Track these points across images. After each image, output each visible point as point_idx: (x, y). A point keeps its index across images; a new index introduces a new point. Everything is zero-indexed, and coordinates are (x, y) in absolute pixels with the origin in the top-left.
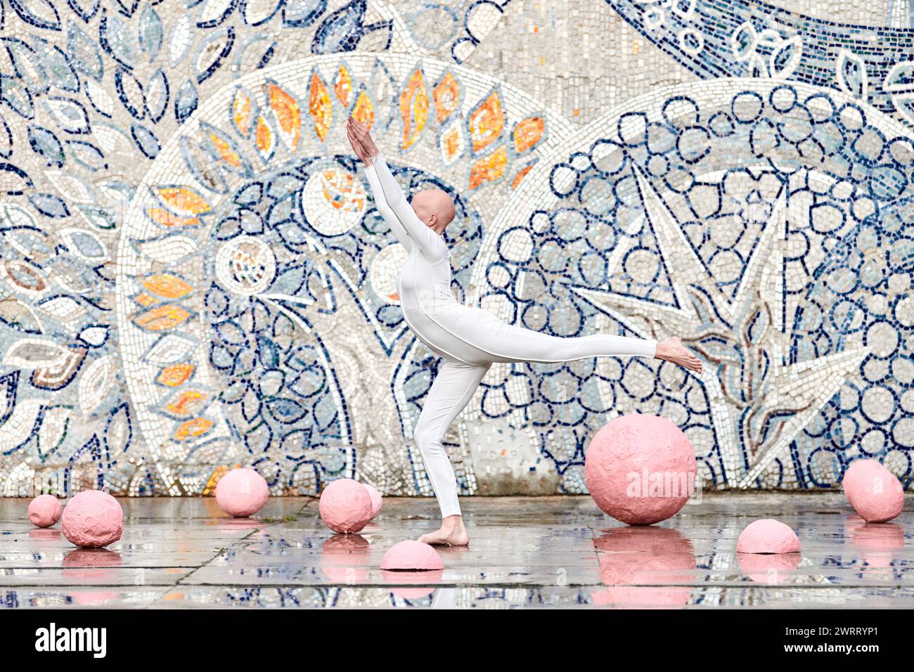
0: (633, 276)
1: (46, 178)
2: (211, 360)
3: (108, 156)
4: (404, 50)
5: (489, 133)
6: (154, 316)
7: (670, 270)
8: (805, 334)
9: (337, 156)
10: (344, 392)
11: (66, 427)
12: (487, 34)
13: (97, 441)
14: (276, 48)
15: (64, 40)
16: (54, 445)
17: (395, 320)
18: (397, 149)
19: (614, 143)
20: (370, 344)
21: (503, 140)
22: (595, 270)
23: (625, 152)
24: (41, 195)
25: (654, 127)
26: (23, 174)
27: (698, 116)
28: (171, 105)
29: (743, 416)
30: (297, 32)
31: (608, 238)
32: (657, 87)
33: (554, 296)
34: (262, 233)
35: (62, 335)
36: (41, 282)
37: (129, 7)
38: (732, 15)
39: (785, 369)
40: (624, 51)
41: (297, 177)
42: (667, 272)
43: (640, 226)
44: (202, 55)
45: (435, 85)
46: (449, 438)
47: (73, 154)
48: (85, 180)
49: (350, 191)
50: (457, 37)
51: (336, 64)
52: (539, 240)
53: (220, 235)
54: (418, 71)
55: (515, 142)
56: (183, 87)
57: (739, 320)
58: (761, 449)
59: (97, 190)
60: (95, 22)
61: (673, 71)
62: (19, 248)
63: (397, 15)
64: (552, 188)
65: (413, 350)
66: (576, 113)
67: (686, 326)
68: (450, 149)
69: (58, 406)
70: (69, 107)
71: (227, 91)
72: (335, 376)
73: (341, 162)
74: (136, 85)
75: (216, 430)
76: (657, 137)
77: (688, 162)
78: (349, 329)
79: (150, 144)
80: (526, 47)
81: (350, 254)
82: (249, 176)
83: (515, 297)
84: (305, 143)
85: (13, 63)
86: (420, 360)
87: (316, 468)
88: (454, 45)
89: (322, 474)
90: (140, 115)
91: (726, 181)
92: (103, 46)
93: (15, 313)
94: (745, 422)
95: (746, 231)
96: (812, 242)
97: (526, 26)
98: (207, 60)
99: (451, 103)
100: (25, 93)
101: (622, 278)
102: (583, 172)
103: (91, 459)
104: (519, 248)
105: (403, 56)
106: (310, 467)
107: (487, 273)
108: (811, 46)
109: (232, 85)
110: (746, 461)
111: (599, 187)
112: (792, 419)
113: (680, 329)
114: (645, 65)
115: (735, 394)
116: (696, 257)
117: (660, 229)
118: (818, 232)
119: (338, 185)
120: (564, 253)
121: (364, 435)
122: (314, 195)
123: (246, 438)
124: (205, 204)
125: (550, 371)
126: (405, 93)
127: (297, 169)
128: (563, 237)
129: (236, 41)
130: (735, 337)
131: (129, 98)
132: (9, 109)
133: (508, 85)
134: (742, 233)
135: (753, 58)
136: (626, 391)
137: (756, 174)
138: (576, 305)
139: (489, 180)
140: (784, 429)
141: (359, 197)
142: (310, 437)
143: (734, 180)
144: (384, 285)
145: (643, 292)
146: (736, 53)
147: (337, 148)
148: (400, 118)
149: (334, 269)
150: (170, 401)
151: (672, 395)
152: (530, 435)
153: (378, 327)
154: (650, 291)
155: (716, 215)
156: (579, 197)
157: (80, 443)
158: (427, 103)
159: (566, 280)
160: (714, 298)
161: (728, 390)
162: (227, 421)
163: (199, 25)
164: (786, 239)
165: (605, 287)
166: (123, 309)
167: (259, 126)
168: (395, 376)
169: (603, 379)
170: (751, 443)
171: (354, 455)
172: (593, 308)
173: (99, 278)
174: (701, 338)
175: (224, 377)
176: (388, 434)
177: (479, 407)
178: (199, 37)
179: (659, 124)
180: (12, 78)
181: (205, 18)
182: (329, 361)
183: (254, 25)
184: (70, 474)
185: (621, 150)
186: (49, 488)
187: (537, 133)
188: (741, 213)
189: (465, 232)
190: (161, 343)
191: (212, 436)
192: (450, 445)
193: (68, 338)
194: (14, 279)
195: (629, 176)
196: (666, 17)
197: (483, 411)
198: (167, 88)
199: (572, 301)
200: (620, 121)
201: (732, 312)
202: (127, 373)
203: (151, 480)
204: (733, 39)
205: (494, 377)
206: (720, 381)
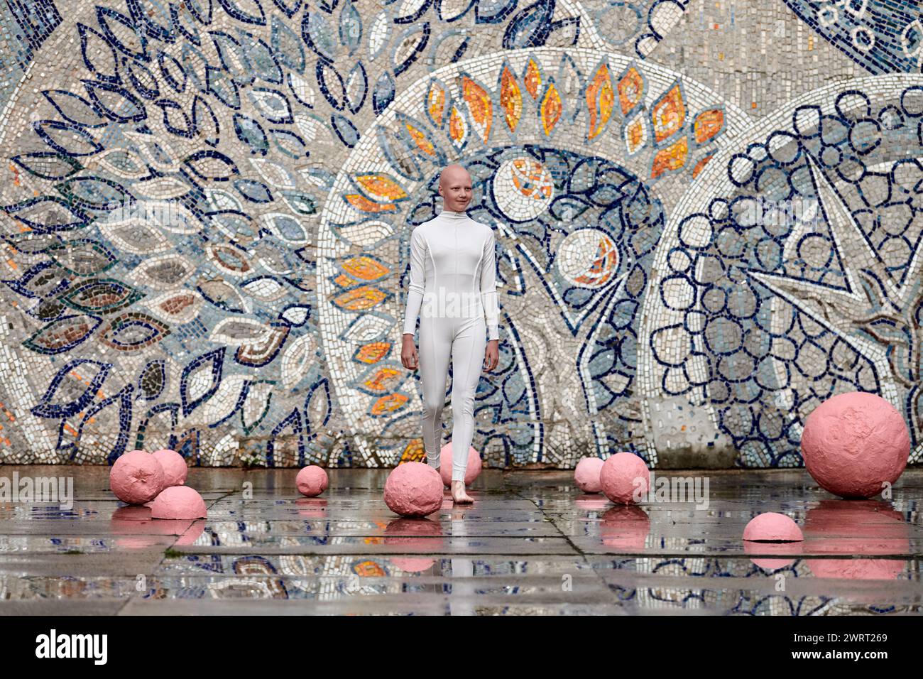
0: (807, 262)
1: (251, 165)
3: (310, 145)
4: (590, 45)
5: (671, 124)
6: (352, 297)
7: (842, 256)
9: (526, 146)
10: (533, 370)
11: (268, 402)
12: (669, 30)
13: (298, 414)
14: (469, 43)
15: (268, 34)
16: (258, 417)
17: (581, 302)
18: (583, 140)
19: (790, 135)
20: (557, 324)
21: (684, 131)
22: (771, 255)
23: (800, 144)
24: (246, 181)
25: (828, 119)
26: (229, 161)
27: (869, 109)
28: (370, 96)
29: (911, 395)
30: (489, 29)
32: (830, 82)
33: (731, 280)
35: (266, 314)
36: (245, 264)
37: (330, 3)
38: (902, 13)
40: (800, 47)
41: (488, 166)
42: (839, 257)
44: (399, 49)
45: (620, 79)
46: (632, 414)
47: (277, 143)
48: (286, 166)
49: (538, 179)
50: (641, 33)
51: (526, 58)
52: (717, 226)
53: (414, 220)
54: (605, 65)
55: (696, 134)
56: (381, 80)
57: (908, 304)
59: (299, 177)
60: (298, 17)
61: (846, 67)
62: (225, 231)
63: (583, 12)
64: (731, 178)
65: (598, 330)
66: (754, 106)
67: (857, 308)
68: (633, 139)
69: (261, 381)
70: (273, 97)
71: (422, 83)
72: (523, 354)
73: (530, 151)
74: (336, 78)
75: (411, 405)
76: (830, 129)
77: (860, 153)
78: (537, 310)
79: (349, 133)
80: (706, 43)
81: (539, 239)
83: (695, 281)
84: (496, 133)
85: (220, 55)
86: (606, 339)
87: (505, 442)
88: (638, 41)
89: (511, 447)
90: (340, 106)
91: (896, 171)
92: (305, 40)
93: (221, 293)
94: (913, 400)
95: (915, 219)
97: (707, 23)
98: (403, 54)
99: (635, 96)
100: (231, 84)
101: (796, 263)
102: (760, 162)
103: (292, 433)
104: (698, 234)
105: (589, 51)
106: (500, 441)
107: (668, 258)
109: (426, 78)
110: (914, 437)
113: (851, 311)
114: (820, 60)
115: (903, 373)
116: (866, 243)
117: (833, 217)
119: (528, 174)
120: (742, 239)
121: (551, 411)
122: (504, 182)
124: (401, 191)
125: (727, 351)
126: (591, 86)
128: (741, 224)
129: (431, 36)
130: (904, 320)
131: (329, 89)
132: (216, 99)
133: (689, 79)
134: (911, 221)
135: (921, 55)
136: (800, 371)
138: (752, 288)
139: (670, 169)
141: (548, 184)
142: (500, 412)
143: (904, 170)
144: (571, 268)
145: (817, 276)
146: (905, 50)
147: (526, 138)
148: (586, 110)
149: (523, 253)
150: (368, 378)
151: (843, 374)
152: (709, 412)
153: (565, 308)
154: (823, 275)
155: (886, 204)
156: (756, 187)
157: (281, 417)
158: (612, 96)
159: (743, 265)
160: (883, 281)
161: (897, 370)
163: (396, 21)
165: (780, 271)
166: (323, 288)
167: (452, 117)
168: (580, 355)
169: (778, 358)
170: (919, 423)
171: (542, 430)
172: (768, 292)
173: (300, 261)
174: (871, 320)
176: (573, 410)
177: (661, 385)
178: (396, 32)
179: (831, 117)
180: (219, 70)
181: (402, 14)
182: (518, 340)
183: (449, 21)
184: (272, 446)
185: (796, 141)
186: (253, 459)
187: (717, 125)
188: (909, 201)
189: (647, 218)
190: (359, 322)
191: (407, 411)
192: (633, 420)
193: (271, 317)
194: (220, 261)
195: (804, 166)
196: (840, 15)
197: (664, 388)
198: (366, 80)
199: (749, 284)
200: (795, 114)
201: (901, 295)
202: (327, 350)
203: (349, 453)
204: (903, 37)
205: (675, 356)
206: (889, 361)
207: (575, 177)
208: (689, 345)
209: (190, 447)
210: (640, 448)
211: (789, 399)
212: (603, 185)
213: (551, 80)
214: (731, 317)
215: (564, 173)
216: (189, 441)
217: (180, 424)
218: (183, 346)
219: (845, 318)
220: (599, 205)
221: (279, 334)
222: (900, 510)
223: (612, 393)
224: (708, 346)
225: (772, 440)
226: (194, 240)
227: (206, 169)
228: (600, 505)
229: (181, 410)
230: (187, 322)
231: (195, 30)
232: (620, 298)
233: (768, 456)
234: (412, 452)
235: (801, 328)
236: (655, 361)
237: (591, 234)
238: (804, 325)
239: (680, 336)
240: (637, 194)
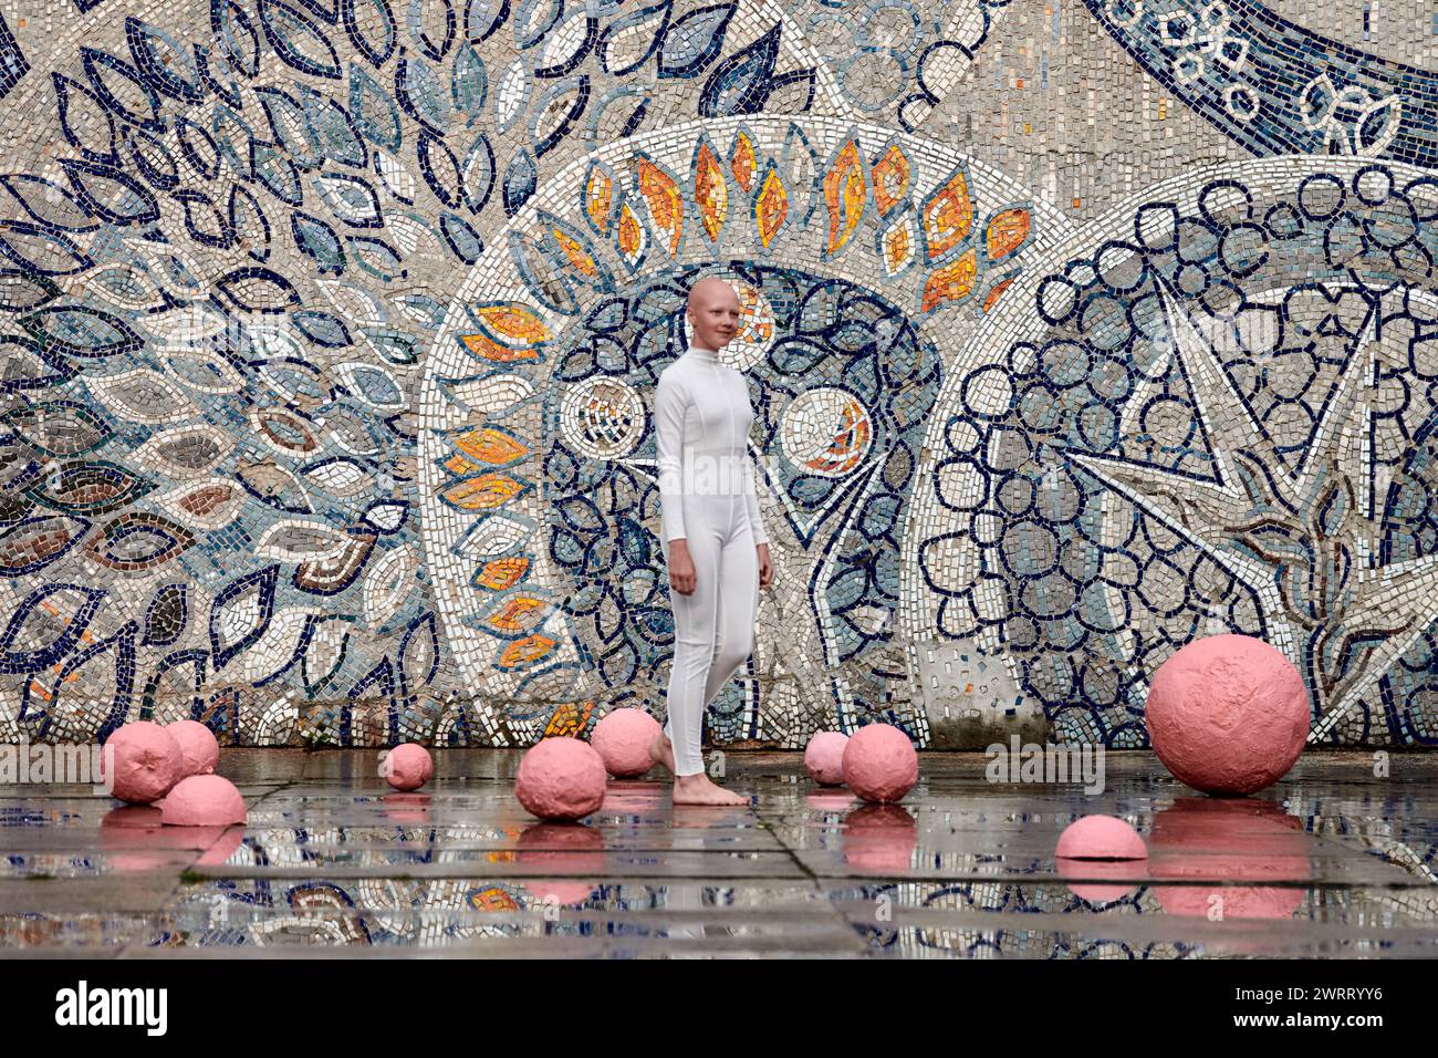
0: (1156, 438)
1: (319, 289)
2: (552, 552)
3: (407, 259)
4: (831, 111)
5: (951, 231)
6: (471, 489)
7: (1209, 429)
8: (1402, 522)
9: (734, 263)
11: (344, 648)
12: (949, 89)
13: (389, 666)
14: (649, 108)
15: (345, 92)
16: (328, 671)
17: (816, 497)
18: (819, 254)
19: (1131, 247)
20: (780, 531)
21: (971, 241)
22: (1102, 429)
23: (1145, 260)
24: (311, 314)
25: (1188, 224)
26: (284, 284)
27: (1251, 209)
28: (499, 186)
29: (1313, 640)
30: (679, 86)
31: (1119, 383)
32: (1191, 167)
33: (1042, 465)
34: (627, 371)
35: (340, 515)
36: (309, 439)
37: (439, 45)
38: (1301, 64)
39: (1373, 573)
40: (1146, 115)
41: (677, 292)
42: (1204, 432)
43: (1165, 366)
44: (543, 116)
45: (875, 162)
46: (892, 667)
47: (357, 256)
48: (371, 292)
49: (752, 312)
50: (906, 93)
51: (734, 130)
52: (1020, 384)
53: (566, 374)
54: (852, 142)
55: (989, 245)
56: (515, 162)
57: (1307, 502)
58: (1338, 687)
59: (391, 309)
60: (390, 66)
61: (1216, 144)
62: (279, 390)
63: (820, 61)
64: (1041, 312)
65: (841, 541)
66: (1076, 203)
67: (1231, 509)
68: (894, 253)
69: (333, 617)
70: (352, 188)
71: (578, 168)
73: (740, 271)
74: (448, 159)
75: (560, 653)
76: (1192, 239)
77: (1235, 275)
79: (467, 243)
80: (1005, 108)
82: (608, 289)
83: (987, 466)
84: (688, 243)
85: (272, 124)
86: (852, 553)
88: (903, 105)
90: (453, 201)
91: (1290, 302)
92: (401, 101)
93: (272, 483)
94: (1316, 648)
95: (1318, 375)
96: (1413, 391)
97: (1006, 79)
98: (549, 123)
99: (897, 188)
100: (288, 168)
101: (1139, 441)
102: (1085, 288)
103: (379, 694)
104: (992, 396)
105: (828, 120)
107: (947, 431)
108: (1414, 110)
109: (584, 159)
110: (1317, 704)
111: (1107, 310)
112: (1384, 644)
113: (1223, 513)
114: (1176, 135)
115: (1300, 607)
116: (1245, 411)
117: (1194, 371)
118: (1421, 377)
120: (1057, 404)
121: (769, 662)
123: (601, 665)
124: (545, 330)
125: (1035, 572)
126: (832, 173)
127: (677, 280)
128: (1055, 380)
129: (591, 97)
130: (1301, 526)
131: (437, 175)
132: (265, 190)
133: (979, 163)
134: (1313, 377)
135: (1331, 127)
136: (1145, 602)
137: (1333, 292)
138: (1073, 478)
139: (950, 298)
140: (1372, 659)
141: (766, 320)
143: (1302, 301)
144: (800, 447)
145: (1171, 460)
146: (1306, 119)
147: (734, 251)
148: (824, 209)
150: (494, 611)
151: (1210, 608)
152: (1007, 664)
153: (791, 508)
154: (1180, 459)
155: (1275, 351)
156: (1079, 324)
157: (364, 670)
158: (864, 188)
159: (1058, 443)
160: (1271, 468)
161: (1291, 602)
162: (575, 640)
163: (539, 73)
164: (1376, 386)
165: (1115, 452)
166: (428, 477)
167: (623, 220)
168: (815, 578)
169: (1112, 584)
170: (1324, 677)
171: (756, 690)
172: (1097, 483)
173: (393, 435)
174: (1252, 526)
175: (571, 577)
176: (803, 661)
177: (935, 623)
179: (1193, 220)
180: (270, 146)
181: (547, 63)
183: (618, 74)
184: (350, 715)
185: (1139, 257)
186: (319, 733)
187: (1020, 231)
188: (1310, 348)
189: (916, 372)
190: (482, 527)
191: (553, 662)
192: (893, 676)
193: (349, 520)
194: (271, 434)
195: (1151, 294)
196: (1206, 67)
197: (939, 628)
198: (493, 162)
199: (1068, 472)
200: (1139, 216)
201: (1297, 490)
202: (432, 570)
203: (466, 724)
204: (1302, 99)
205: (956, 579)
206: (1279, 588)
207: (806, 310)
208: (977, 563)
209: (223, 716)
210: (904, 718)
211: (1129, 645)
212: (848, 322)
213: (771, 163)
214: (1040, 521)
215: (790, 303)
216: (222, 708)
217: (209, 682)
218: (215, 563)
219: (1212, 523)
220: (843, 352)
221: (360, 545)
222: (1297, 813)
223: (861, 634)
224: (1006, 565)
225: (1103, 708)
226: (231, 403)
227: (250, 296)
228: (843, 803)
229: (210, 661)
230: (221, 526)
231: (234, 86)
232: (874, 491)
233: (1096, 731)
234: (560, 724)
235: (1147, 538)
236: (927, 587)
237: (831, 396)
238: (1151, 533)
239: (964, 549)
240: (900, 335)
